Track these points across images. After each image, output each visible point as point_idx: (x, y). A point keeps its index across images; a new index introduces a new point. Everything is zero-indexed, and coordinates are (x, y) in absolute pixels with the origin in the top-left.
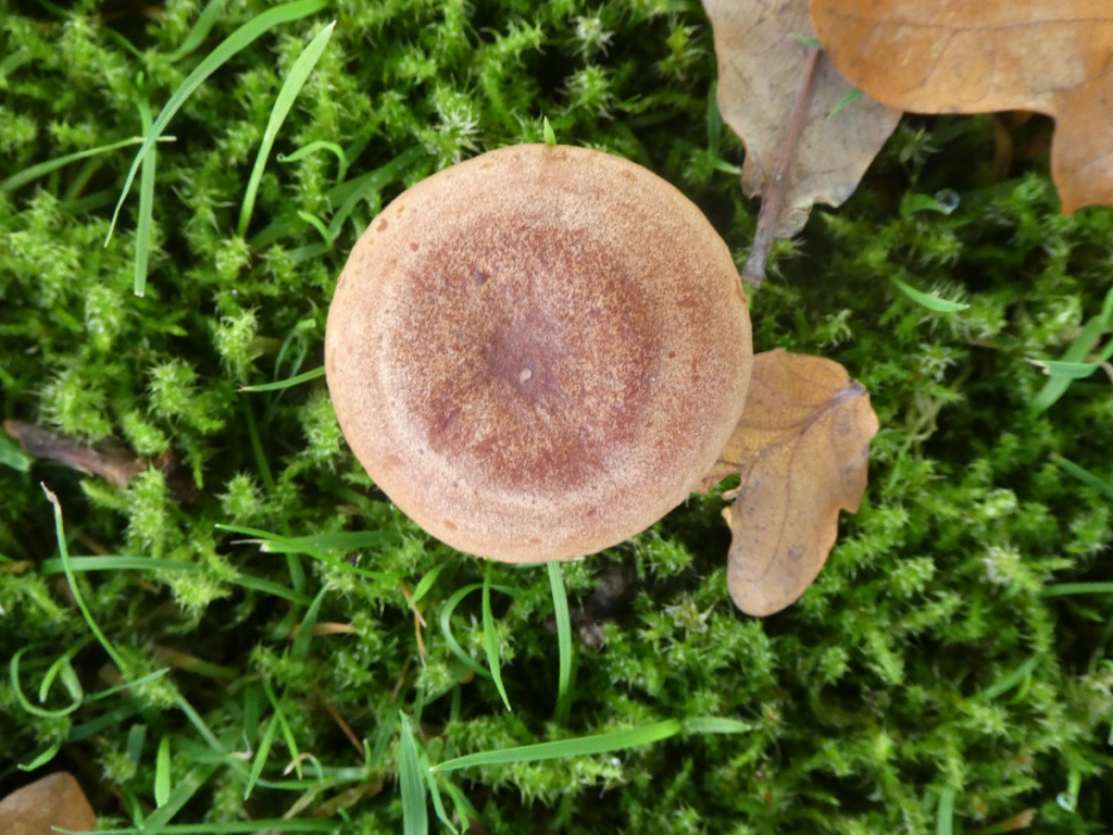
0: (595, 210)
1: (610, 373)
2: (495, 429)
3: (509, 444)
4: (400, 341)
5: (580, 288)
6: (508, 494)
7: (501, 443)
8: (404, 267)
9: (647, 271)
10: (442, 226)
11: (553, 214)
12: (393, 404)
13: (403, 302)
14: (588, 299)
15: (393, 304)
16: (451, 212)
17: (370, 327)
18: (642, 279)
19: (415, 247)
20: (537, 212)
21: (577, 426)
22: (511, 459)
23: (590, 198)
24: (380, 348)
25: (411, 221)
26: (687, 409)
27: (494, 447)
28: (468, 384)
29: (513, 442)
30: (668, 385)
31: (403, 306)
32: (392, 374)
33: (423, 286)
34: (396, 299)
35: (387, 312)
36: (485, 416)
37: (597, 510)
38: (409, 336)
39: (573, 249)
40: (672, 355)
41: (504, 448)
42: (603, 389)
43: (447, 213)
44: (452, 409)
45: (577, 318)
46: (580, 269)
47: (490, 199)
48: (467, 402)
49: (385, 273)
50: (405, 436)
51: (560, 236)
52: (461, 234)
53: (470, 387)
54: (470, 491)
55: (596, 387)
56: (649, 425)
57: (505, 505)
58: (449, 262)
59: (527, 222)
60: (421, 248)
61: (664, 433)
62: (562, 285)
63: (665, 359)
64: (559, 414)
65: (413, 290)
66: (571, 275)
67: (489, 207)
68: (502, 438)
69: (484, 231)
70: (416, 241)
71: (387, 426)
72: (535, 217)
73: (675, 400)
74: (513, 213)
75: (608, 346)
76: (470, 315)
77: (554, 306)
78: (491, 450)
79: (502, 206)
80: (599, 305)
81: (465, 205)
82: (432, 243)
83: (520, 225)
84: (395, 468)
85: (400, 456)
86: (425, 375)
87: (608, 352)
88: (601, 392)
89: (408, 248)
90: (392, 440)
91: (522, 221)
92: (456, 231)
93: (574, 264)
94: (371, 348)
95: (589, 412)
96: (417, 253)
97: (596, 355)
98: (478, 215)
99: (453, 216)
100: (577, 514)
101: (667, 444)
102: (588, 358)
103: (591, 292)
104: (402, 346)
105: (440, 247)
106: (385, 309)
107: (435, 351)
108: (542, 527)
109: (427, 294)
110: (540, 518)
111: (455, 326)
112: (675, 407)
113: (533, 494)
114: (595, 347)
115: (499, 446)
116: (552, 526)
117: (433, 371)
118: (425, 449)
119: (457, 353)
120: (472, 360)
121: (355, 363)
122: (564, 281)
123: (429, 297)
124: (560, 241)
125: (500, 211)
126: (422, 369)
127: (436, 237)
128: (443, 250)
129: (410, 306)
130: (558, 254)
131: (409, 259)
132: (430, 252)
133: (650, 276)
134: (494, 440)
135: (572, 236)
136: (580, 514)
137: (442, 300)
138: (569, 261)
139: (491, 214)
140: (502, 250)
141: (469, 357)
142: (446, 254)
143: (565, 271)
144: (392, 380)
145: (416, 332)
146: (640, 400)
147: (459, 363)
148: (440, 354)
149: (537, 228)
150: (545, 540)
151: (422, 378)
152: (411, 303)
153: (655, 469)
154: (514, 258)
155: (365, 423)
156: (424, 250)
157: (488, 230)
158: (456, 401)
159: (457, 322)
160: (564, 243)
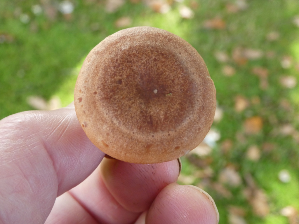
0: (127, 41)
1: (173, 70)
2: (164, 111)
3: (170, 111)
4: (118, 117)
5: (146, 58)
6: (183, 123)
7: (169, 112)
8: (98, 100)
9: (154, 41)
10: (96, 82)
11: (119, 51)
12: (134, 133)
13: (108, 107)
14: (150, 58)
15: (106, 111)
16: (94, 77)
17: (106, 122)
18: (156, 44)
19: (95, 93)
20: (115, 54)
21: (179, 90)
22: (175, 113)
23: (123, 40)
24: (115, 124)
25: (87, 89)
26: (196, 63)
27: (168, 115)
28: (145, 108)
29: (171, 109)
30: (187, 61)
31: (109, 108)
32: (125, 126)
33: (109, 98)
34: (105, 109)
35: (107, 114)
36: (158, 111)
37: (204, 106)
38: (119, 112)
39: (133, 52)
40: (180, 53)
41: (171, 112)
42: (176, 75)
43: (93, 78)
44: (149, 117)
45: (153, 65)
46: (140, 54)
47: (100, 64)
48: (150, 112)
49: (95, 107)
50: (145, 137)
51: (127, 53)
52: (103, 78)
53: (147, 108)
54: (174, 132)
55: (174, 76)
56: (193, 74)
57: (185, 126)
58: (108, 86)
59: (116, 58)
60: (97, 92)
61: (198, 73)
62: (141, 62)
63: (180, 55)
64: (173, 92)
65: (107, 102)
66: (140, 58)
67: (103, 66)
68: (167, 111)
69: (108, 71)
70: (94, 92)
71: (138, 140)
72: (116, 55)
73: (192, 63)
74: (110, 60)
75: (166, 64)
76: (127, 93)
77: (144, 69)
78: (168, 116)
79: (105, 62)
80: (154, 57)
81: (96, 72)
82: (98, 87)
83: (115, 61)
84: (150, 149)
85: (149, 144)
86: (133, 117)
87: (167, 65)
88: (176, 76)
89: (94, 95)
90: (143, 143)
91: (115, 59)
92: (101, 79)
93: (138, 55)
94: (113, 127)
95: (179, 84)
96: (98, 94)
97: (166, 69)
98: (102, 70)
99: (96, 77)
100: (201, 111)
101: (201, 74)
102: (165, 72)
103: (149, 57)
104: (120, 117)
105: (102, 86)
106: (105, 114)
107: (129, 109)
108: (197, 123)
109: (112, 99)
110: (195, 121)
111: (127, 99)
112: (193, 64)
113: (188, 116)
114: (164, 68)
115: (169, 114)
116: (199, 120)
117: (134, 114)
118: (153, 135)
119: (135, 104)
120: (140, 102)
121: (113, 135)
122: (140, 61)
123: (113, 99)
124: (128, 54)
125: (106, 63)
126: (131, 116)
127: (98, 85)
128: (103, 86)
129: (111, 106)
130: (131, 57)
131: (98, 97)
132: (101, 89)
133: (156, 41)
134: (166, 113)
135: (130, 50)
136: (201, 110)
137: (116, 97)
138: (136, 56)
139: (105, 66)
140: (118, 70)
141: (139, 102)
142: (105, 86)
143: (137, 58)
144: (127, 128)
145: (120, 110)
146: (186, 70)
147: (138, 106)
148: (131, 108)
149: (120, 57)
150: (201, 126)
151: (134, 118)
152: (110, 105)
153: (205, 83)
154: (122, 69)
155: (132, 147)
156: (99, 91)
157: (109, 70)
158: (147, 115)
159: (126, 97)
160: (130, 53)
